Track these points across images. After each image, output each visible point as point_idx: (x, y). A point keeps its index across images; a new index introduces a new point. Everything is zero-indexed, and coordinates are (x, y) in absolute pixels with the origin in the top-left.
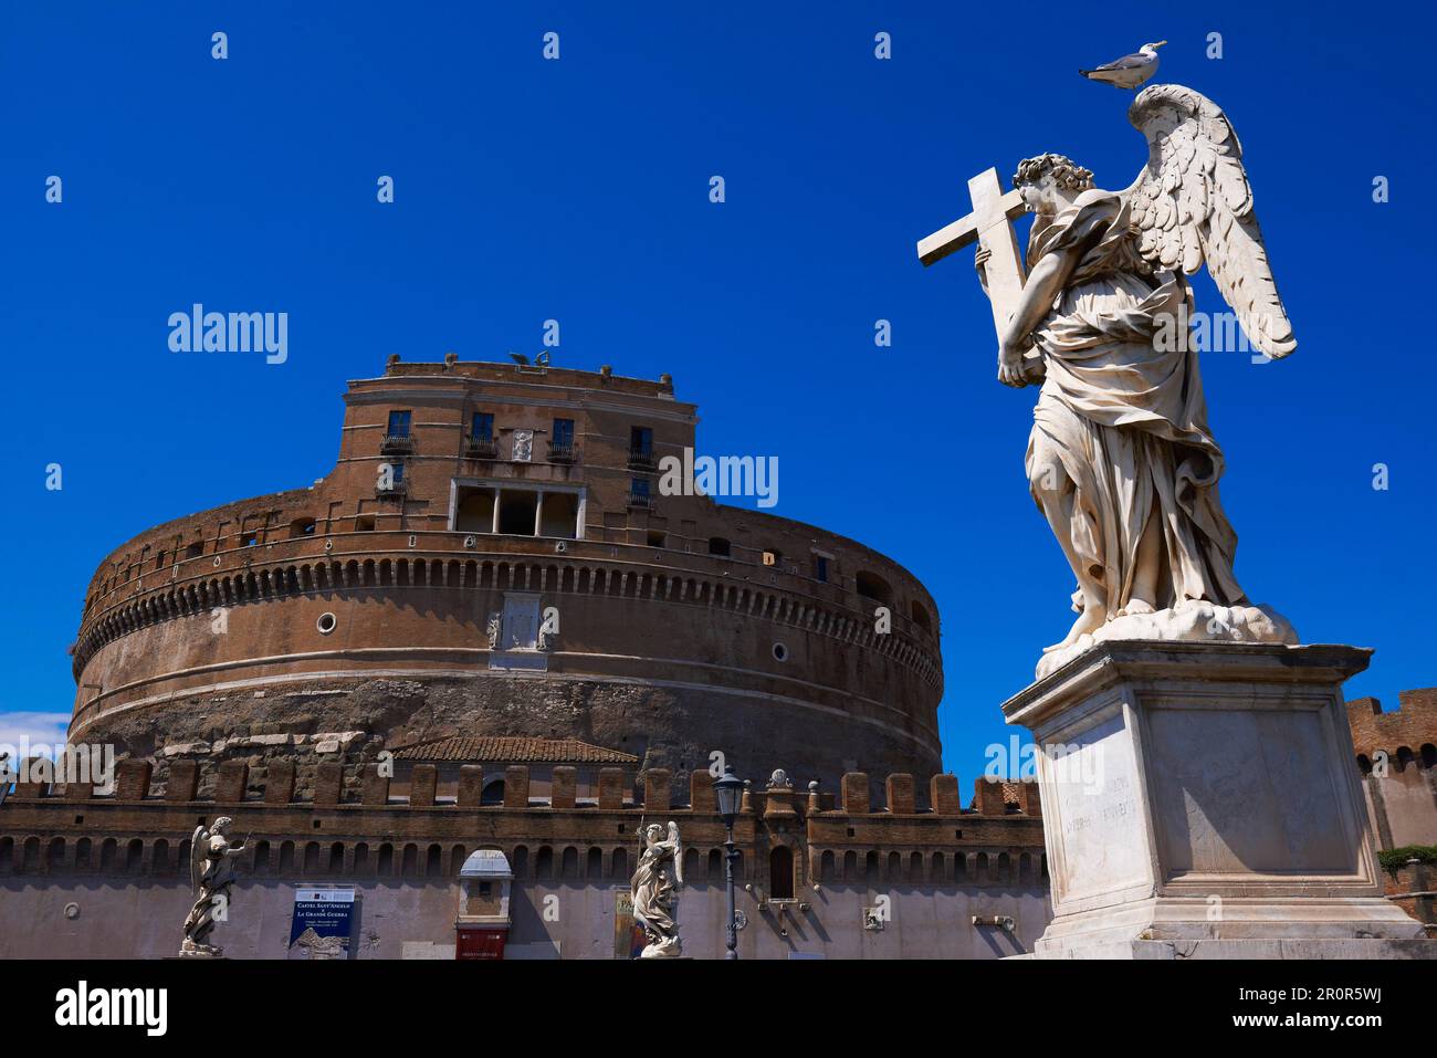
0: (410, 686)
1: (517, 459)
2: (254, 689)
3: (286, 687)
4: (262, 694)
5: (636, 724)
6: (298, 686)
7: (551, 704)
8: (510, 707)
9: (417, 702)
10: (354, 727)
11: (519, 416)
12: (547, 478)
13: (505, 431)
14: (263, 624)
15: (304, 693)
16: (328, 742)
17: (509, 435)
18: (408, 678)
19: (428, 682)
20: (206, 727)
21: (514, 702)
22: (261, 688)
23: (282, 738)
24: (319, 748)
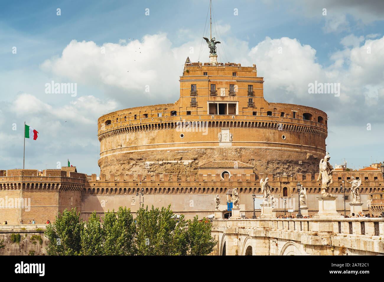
0: (202, 150)
1: (222, 95)
2: (167, 150)
3: (175, 150)
4: (169, 151)
5: (252, 157)
6: (178, 150)
7: (233, 153)
8: (224, 154)
9: (204, 153)
10: (192, 159)
11: (221, 85)
12: (229, 100)
13: (218, 88)
14: (166, 135)
15: (179, 152)
16: (186, 162)
17: (220, 89)
18: (202, 148)
19: (206, 149)
20: (157, 158)
21: (225, 153)
22: (169, 150)
23: (176, 161)
24: (184, 164)
